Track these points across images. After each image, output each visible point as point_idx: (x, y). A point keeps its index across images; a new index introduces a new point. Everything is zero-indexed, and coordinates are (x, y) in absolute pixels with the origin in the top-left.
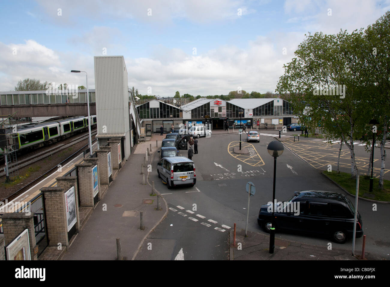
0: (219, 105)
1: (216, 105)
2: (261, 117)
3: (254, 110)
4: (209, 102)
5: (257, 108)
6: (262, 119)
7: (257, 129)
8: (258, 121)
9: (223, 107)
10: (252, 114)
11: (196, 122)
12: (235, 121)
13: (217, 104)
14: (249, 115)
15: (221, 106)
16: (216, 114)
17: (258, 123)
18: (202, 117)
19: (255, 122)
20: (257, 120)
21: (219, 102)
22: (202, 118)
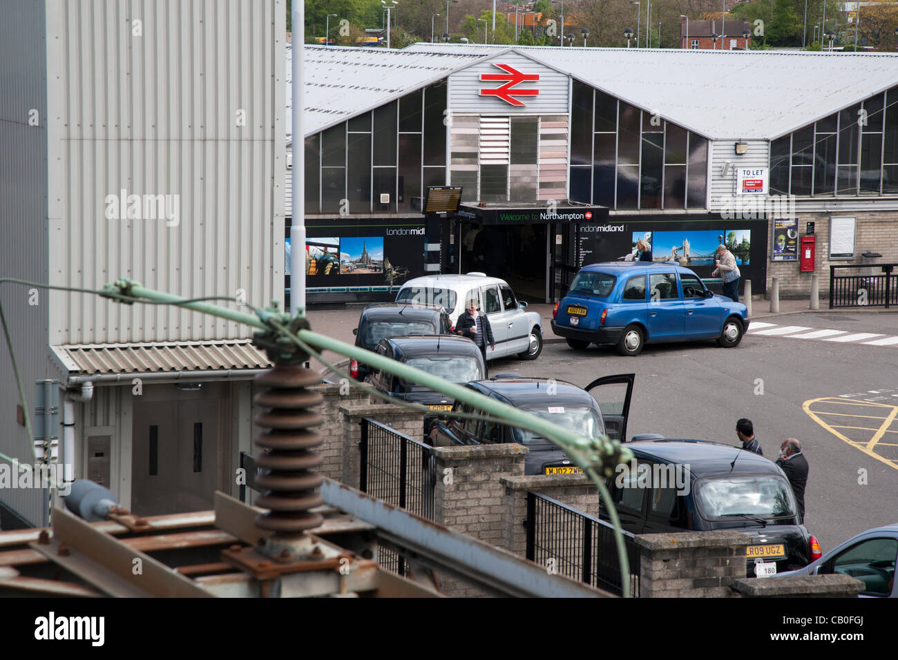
0: (515, 104)
1: (492, 107)
2: (829, 207)
3: (778, 146)
4: (446, 79)
5: (803, 134)
6: (837, 223)
7: (817, 303)
8: (809, 240)
9: (546, 118)
10: (765, 177)
11: (335, 241)
12: (636, 237)
13: (503, 92)
14: (739, 191)
15: (531, 108)
16: (494, 177)
17: (808, 254)
18: (385, 198)
19: (782, 245)
20: (803, 228)
21: (518, 77)
22: (384, 208)
